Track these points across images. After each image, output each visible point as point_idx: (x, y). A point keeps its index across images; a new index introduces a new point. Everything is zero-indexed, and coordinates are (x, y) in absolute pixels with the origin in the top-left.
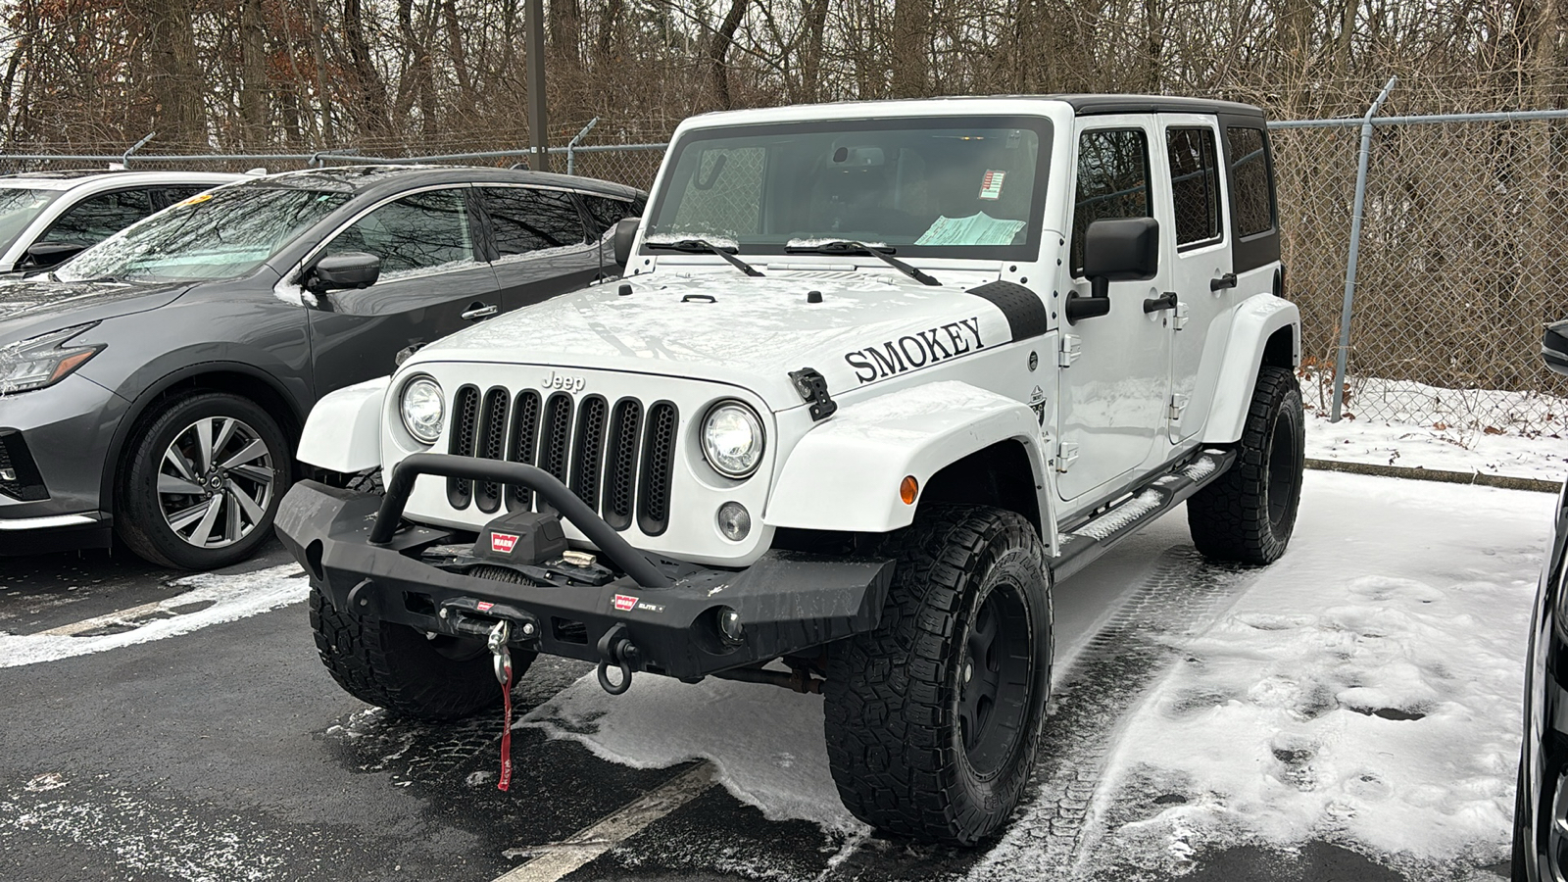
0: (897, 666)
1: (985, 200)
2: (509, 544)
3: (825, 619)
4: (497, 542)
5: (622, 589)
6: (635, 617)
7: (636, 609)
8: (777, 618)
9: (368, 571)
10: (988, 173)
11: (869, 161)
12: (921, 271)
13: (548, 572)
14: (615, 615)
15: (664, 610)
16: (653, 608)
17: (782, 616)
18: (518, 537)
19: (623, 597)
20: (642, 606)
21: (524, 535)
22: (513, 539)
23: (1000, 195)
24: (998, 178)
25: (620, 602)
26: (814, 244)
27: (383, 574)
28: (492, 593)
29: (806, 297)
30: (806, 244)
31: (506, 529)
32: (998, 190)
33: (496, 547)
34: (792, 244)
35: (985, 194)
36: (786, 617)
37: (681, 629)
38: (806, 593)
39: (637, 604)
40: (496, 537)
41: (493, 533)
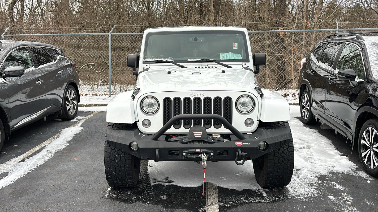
0: (285, 149)
1: (235, 49)
2: (200, 134)
3: (285, 140)
4: (196, 134)
5: (237, 141)
6: (243, 147)
7: (242, 145)
8: (275, 142)
9: (157, 147)
10: (234, 43)
11: (201, 41)
12: (228, 65)
13: (213, 140)
14: (238, 147)
15: (250, 144)
16: (247, 144)
17: (276, 141)
18: (202, 133)
19: (238, 142)
20: (244, 144)
21: (203, 132)
22: (201, 133)
23: (238, 48)
24: (236, 44)
25: (237, 144)
26: (195, 60)
27: (163, 147)
28: (199, 147)
29: (221, 72)
30: (193, 60)
31: (198, 131)
32: (237, 47)
33: (196, 136)
34: (189, 60)
35: (234, 48)
36: (277, 141)
37: (256, 148)
38: (279, 136)
39: (243, 144)
40: (195, 133)
41: (194, 133)
